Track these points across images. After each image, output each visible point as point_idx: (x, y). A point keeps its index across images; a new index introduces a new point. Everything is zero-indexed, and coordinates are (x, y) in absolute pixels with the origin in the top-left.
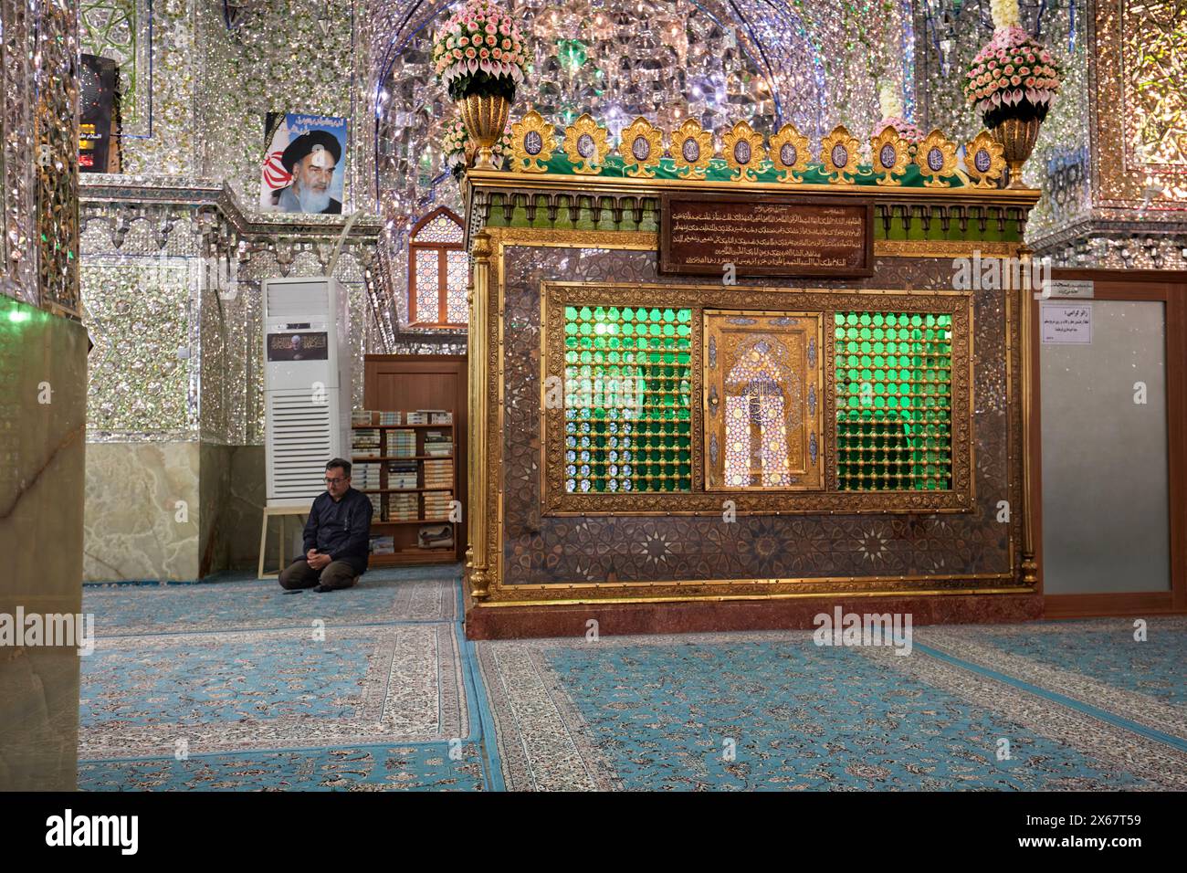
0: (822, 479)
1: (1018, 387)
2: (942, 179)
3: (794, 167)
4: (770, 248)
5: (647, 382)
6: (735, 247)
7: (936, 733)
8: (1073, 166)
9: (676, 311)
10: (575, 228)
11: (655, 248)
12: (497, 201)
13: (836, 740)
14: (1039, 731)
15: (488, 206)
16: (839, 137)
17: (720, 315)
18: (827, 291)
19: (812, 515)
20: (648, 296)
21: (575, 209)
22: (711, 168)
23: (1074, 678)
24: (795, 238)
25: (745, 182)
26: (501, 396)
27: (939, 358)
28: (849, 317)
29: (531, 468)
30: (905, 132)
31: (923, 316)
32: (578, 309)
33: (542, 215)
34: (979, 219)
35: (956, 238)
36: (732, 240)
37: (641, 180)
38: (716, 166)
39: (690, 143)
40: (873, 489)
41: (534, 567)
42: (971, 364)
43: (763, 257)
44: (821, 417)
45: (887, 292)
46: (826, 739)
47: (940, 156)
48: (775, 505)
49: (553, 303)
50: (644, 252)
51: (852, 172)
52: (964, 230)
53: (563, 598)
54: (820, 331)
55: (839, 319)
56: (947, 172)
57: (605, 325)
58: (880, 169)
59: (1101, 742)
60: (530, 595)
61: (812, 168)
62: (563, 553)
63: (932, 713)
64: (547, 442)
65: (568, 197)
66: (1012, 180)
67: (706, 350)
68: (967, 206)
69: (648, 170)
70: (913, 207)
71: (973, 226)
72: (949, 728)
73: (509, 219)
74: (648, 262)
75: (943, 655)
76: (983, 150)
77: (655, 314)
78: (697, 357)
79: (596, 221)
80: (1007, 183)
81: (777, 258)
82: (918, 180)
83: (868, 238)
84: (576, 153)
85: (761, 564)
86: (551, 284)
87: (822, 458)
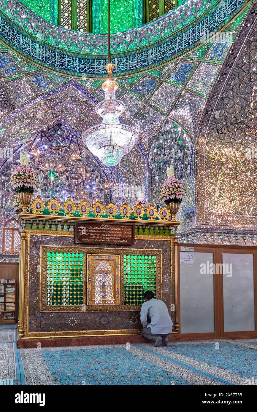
0: (120, 302)
1: (174, 276)
2: (153, 218)
3: (112, 214)
4: (106, 237)
5: (71, 274)
6: (96, 236)
7: (148, 375)
8: (191, 212)
9: (79, 254)
10: (50, 230)
11: (73, 236)
12: (27, 222)
13: (120, 378)
14: (175, 374)
15: (26, 224)
16: (125, 206)
17: (91, 255)
18: (122, 249)
19: (117, 312)
20: (71, 250)
21: (50, 225)
22: (90, 214)
23: (187, 358)
24: (113, 234)
25: (99, 218)
26: (28, 278)
27: (153, 268)
28: (128, 256)
29: (37, 299)
30: (144, 203)
31: (148, 256)
32: (51, 253)
33: (41, 226)
34: (163, 229)
35: (157, 235)
36: (95, 234)
37: (69, 217)
38: (91, 213)
39: (83, 207)
40: (134, 304)
41: (37, 327)
42: (161, 270)
43: (104, 239)
44: (120, 284)
45: (138, 249)
46: (117, 378)
47: (153, 212)
48: (107, 309)
49: (44, 251)
50: (70, 237)
51: (128, 216)
52: (159, 232)
53: (46, 336)
54: (120, 260)
55: (125, 257)
56: (155, 217)
57: (59, 257)
58: (136, 215)
59: (191, 377)
60: (36, 335)
61: (118, 214)
62: (46, 323)
63: (147, 369)
64: (41, 291)
65: (49, 221)
66: (172, 219)
67: (87, 265)
68: (160, 226)
69: (72, 214)
70: (145, 226)
71: (162, 231)
72: (151, 374)
73: (31, 227)
74: (71, 240)
75: (152, 352)
76: (164, 210)
77: (73, 255)
78: (85, 267)
79: (56, 228)
80: (171, 220)
81: (108, 239)
82: (147, 218)
83: (133, 234)
84: (51, 209)
85: (103, 326)
86: (43, 246)
87: (120, 296)
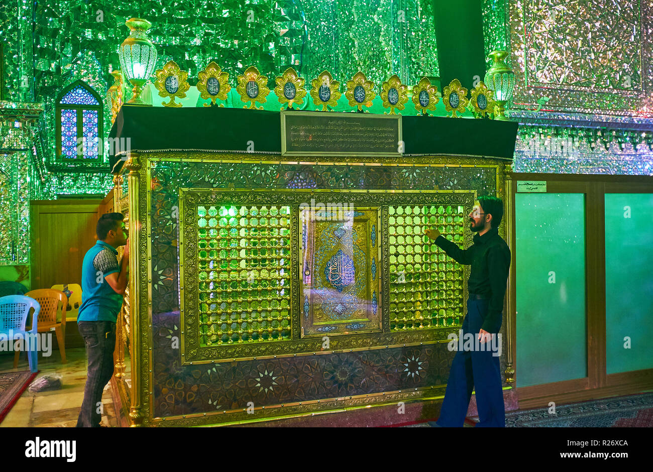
0: (381, 324)
9: (279, 207)
18: (383, 191)
28: (398, 209)
29: (173, 330)
31: (445, 207)
32: (207, 208)
40: (413, 328)
41: (177, 402)
44: (380, 280)
45: (423, 191)
49: (188, 204)
53: (199, 424)
54: (379, 220)
55: (391, 210)
62: (198, 390)
64: (185, 310)
74: (258, 172)
77: (264, 210)
85: (340, 386)
86: (186, 189)
87: (380, 309)
